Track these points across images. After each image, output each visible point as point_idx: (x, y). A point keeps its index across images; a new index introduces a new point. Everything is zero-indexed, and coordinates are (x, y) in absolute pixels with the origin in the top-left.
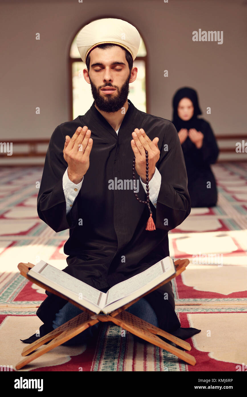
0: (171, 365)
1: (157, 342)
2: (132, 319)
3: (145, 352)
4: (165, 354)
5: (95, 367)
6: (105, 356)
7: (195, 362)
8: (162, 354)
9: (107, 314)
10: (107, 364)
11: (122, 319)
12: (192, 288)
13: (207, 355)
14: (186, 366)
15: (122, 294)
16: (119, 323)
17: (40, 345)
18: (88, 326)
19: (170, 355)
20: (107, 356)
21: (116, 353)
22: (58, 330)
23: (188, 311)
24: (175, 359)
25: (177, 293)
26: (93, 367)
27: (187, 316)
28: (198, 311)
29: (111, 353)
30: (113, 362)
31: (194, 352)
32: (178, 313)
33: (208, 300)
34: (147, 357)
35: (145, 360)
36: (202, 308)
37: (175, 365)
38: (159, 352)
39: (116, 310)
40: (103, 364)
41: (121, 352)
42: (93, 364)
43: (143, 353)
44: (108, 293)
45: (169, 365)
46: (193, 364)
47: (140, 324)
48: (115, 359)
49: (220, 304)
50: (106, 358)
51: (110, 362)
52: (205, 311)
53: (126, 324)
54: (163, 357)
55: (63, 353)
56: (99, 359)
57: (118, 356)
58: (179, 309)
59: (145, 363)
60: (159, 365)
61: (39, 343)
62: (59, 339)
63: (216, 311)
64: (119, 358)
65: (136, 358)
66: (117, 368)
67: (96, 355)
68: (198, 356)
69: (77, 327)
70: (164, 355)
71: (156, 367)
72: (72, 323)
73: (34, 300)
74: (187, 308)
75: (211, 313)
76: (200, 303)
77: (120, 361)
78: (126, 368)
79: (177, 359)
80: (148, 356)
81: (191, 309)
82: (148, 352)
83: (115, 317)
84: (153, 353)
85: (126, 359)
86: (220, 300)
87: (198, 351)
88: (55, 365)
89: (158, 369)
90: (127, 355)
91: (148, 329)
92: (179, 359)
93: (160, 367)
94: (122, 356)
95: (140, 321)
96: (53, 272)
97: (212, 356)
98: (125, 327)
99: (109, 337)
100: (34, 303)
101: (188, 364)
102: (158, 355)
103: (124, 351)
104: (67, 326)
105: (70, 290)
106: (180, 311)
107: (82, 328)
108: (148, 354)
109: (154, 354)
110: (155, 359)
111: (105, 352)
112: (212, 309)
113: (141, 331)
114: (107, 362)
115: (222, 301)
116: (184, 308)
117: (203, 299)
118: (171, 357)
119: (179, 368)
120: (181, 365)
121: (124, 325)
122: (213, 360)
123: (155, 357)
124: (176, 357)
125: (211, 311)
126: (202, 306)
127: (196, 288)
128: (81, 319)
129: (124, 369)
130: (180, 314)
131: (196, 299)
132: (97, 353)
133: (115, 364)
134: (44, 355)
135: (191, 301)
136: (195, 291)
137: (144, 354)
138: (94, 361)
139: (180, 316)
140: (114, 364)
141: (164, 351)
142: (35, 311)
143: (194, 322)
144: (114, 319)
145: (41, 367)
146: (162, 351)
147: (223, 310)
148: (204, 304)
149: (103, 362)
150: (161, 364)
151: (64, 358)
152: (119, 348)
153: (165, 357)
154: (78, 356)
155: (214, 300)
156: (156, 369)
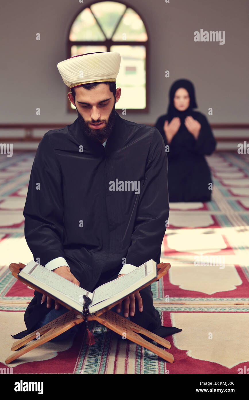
0: (151, 363)
1: (138, 340)
2: (116, 318)
3: (128, 349)
4: (146, 351)
5: (80, 363)
6: (90, 352)
7: (173, 359)
8: (144, 352)
9: (92, 314)
10: (91, 360)
11: (106, 318)
12: (178, 286)
13: (186, 353)
14: (164, 364)
15: (107, 295)
16: (103, 322)
17: (29, 341)
18: (74, 324)
19: (150, 353)
20: (91, 352)
21: (100, 350)
22: (47, 327)
23: (171, 310)
24: (155, 357)
25: (163, 292)
26: (78, 363)
27: (170, 315)
28: (181, 310)
29: (96, 349)
30: (97, 358)
31: (174, 350)
32: (162, 312)
33: (192, 300)
34: (129, 355)
35: (127, 357)
36: (185, 307)
37: (155, 362)
38: (140, 349)
39: (100, 310)
40: (88, 360)
41: (105, 349)
42: (78, 360)
43: (125, 350)
44: (94, 293)
45: (149, 362)
46: (172, 362)
47: (123, 323)
48: (99, 355)
49: (203, 303)
50: (91, 354)
51: (94, 358)
52: (188, 310)
53: (110, 323)
54: (144, 354)
55: (51, 348)
56: (84, 356)
57: (101, 353)
58: (163, 308)
59: (126, 360)
60: (140, 362)
61: (27, 339)
62: (47, 336)
63: (199, 310)
64: (102, 355)
65: (119, 355)
66: (100, 365)
67: (81, 352)
68: (177, 354)
69: (63, 325)
70: (145, 353)
71: (136, 364)
72: (59, 321)
73: (25, 296)
74: (171, 307)
75: (194, 312)
76: (183, 302)
77: (104, 357)
78: (109, 364)
79: (157, 357)
80: (130, 353)
81: (175, 308)
82: (130, 349)
83: (100, 317)
84: (135, 350)
85: (109, 355)
86: (203, 300)
87: (177, 349)
88: (42, 360)
89: (138, 366)
90: (110, 352)
91: (130, 328)
92: (158, 356)
93: (140, 364)
94: (106, 353)
95: (123, 320)
96: (43, 273)
97: (189, 354)
98: (109, 326)
99: (94, 334)
100: (25, 299)
101: (167, 362)
102: (139, 353)
103: (108, 348)
104: (54, 323)
105: (58, 291)
106: (164, 310)
107: (68, 327)
108: (130, 351)
109: (136, 352)
110: (136, 356)
111: (90, 348)
112: (195, 308)
113: (123, 329)
114: (92, 358)
115: (205, 300)
116: (168, 307)
117: (188, 299)
118: (151, 354)
119: (158, 366)
120: (160, 362)
121: (108, 324)
122: (191, 358)
123: (136, 355)
124: (156, 355)
125: (194, 310)
126: (186, 305)
127: (182, 287)
128: (68, 317)
129: (107, 365)
130: (163, 313)
131: (180, 298)
132: (82, 350)
133: (99, 360)
134: (32, 350)
135: (176, 300)
136: (181, 290)
137: (127, 351)
138: (79, 357)
139: (163, 314)
140: (97, 360)
141: (145, 349)
142: (25, 307)
143: (176, 321)
144: (99, 318)
145: (29, 362)
146: (144, 348)
147: (205, 310)
148: (187, 303)
149: (87, 358)
150: (142, 361)
151: (51, 354)
152: (103, 345)
153: (145, 354)
154: (64, 351)
155: (198, 299)
156: (136, 366)
